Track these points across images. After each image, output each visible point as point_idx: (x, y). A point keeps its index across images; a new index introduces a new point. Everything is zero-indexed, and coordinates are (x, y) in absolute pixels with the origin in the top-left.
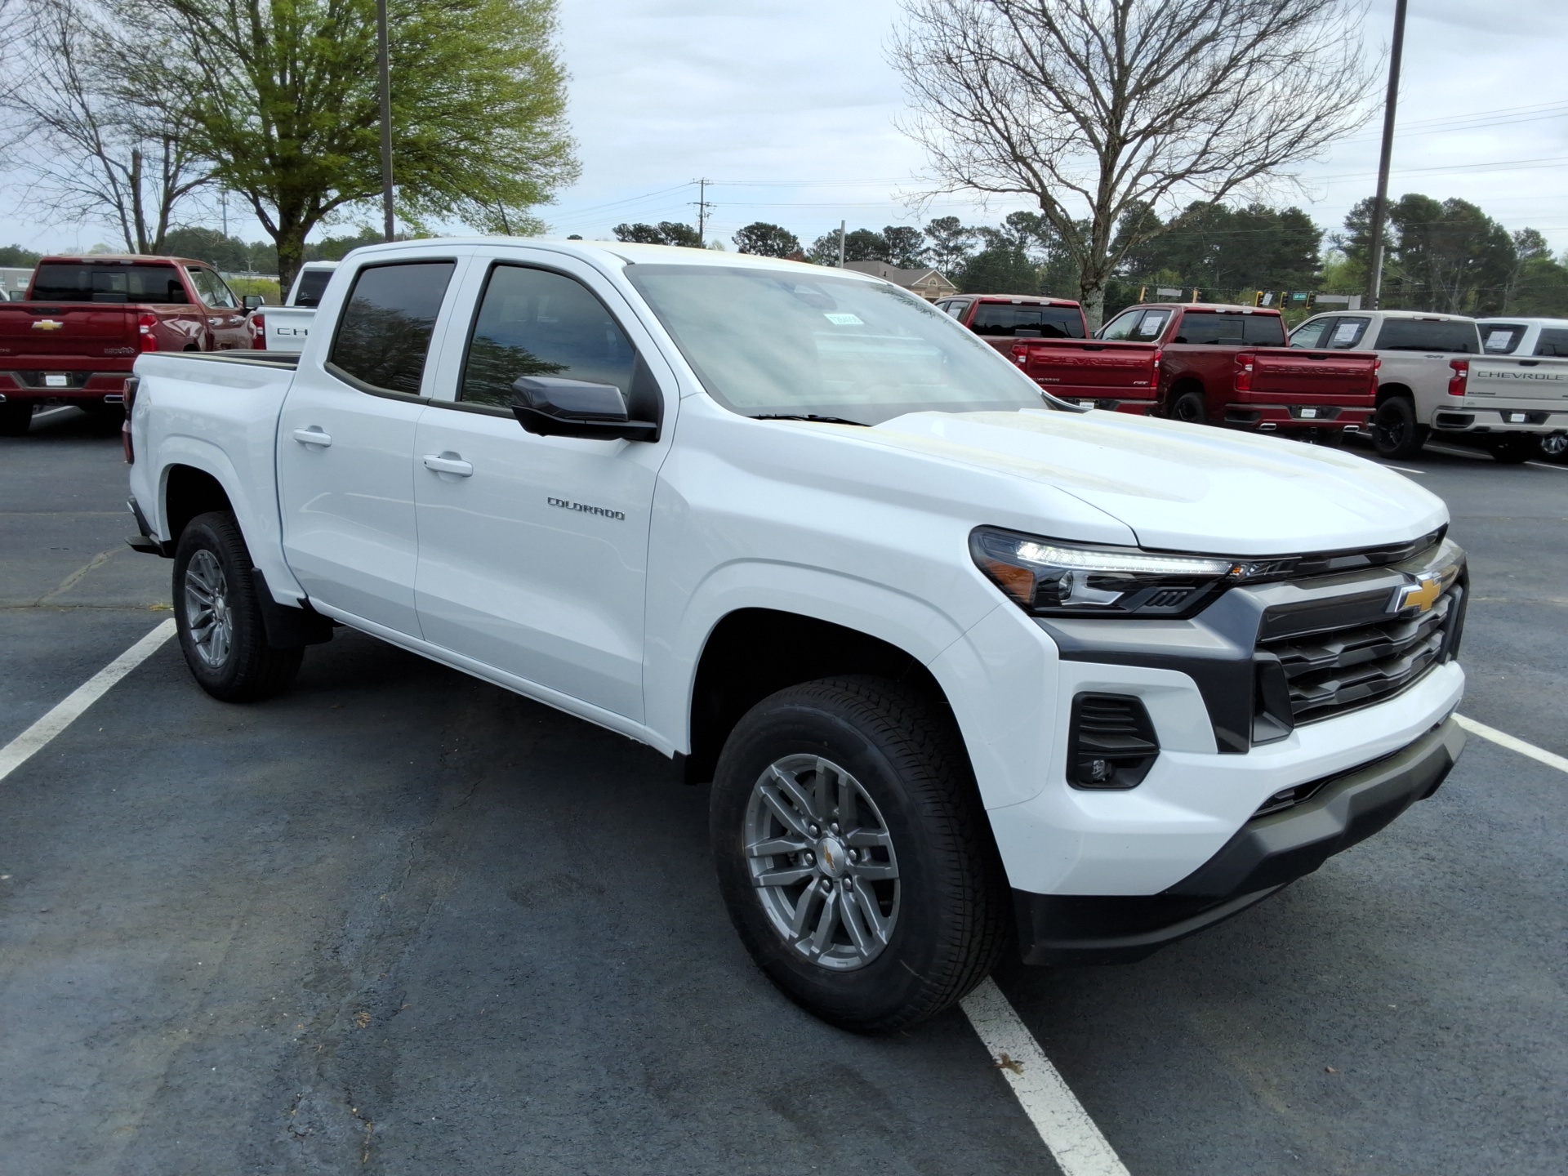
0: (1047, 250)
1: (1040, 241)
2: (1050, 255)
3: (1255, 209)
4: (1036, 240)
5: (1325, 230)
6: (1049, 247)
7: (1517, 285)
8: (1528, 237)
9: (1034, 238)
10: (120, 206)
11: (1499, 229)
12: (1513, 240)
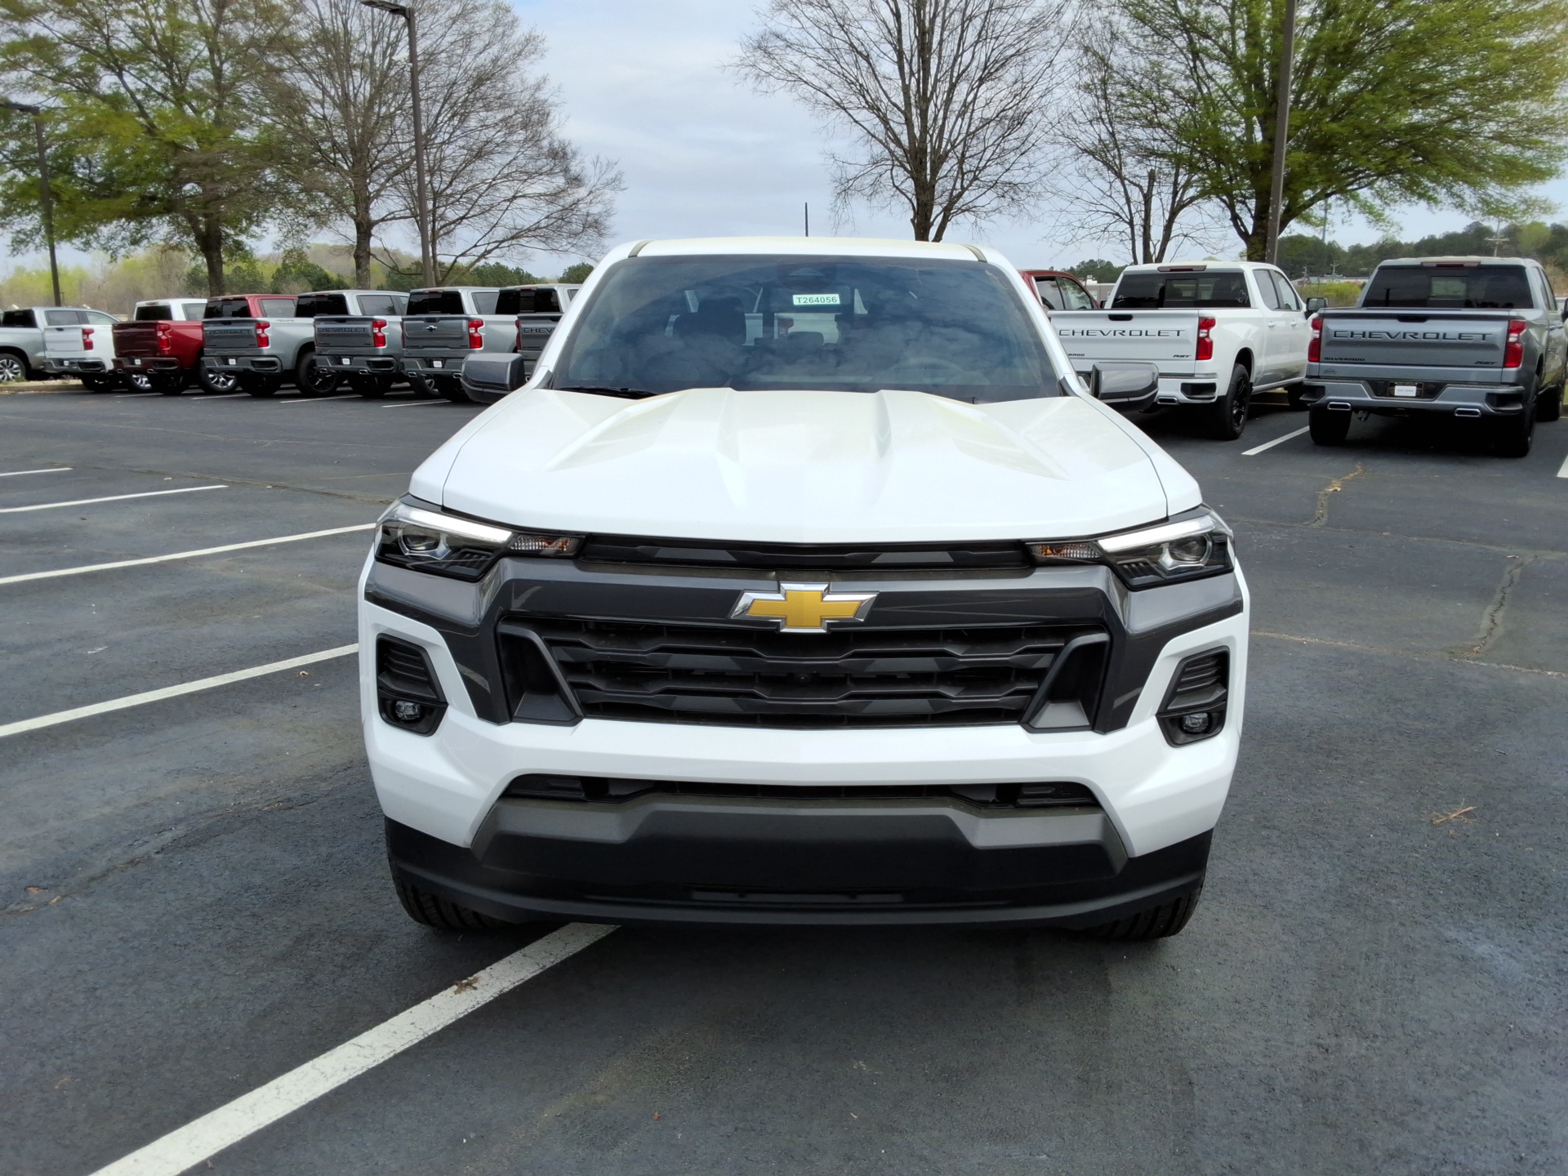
10: (1131, 223)
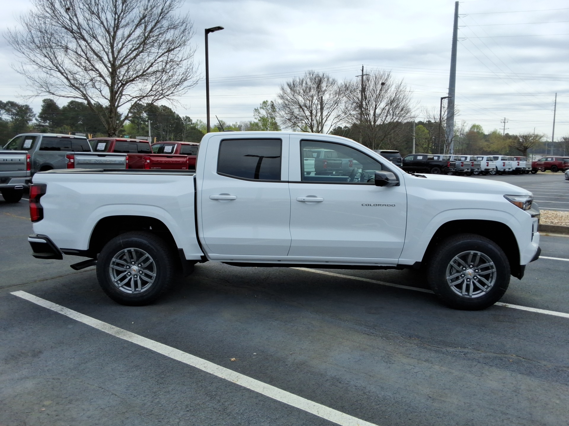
0: (11, 116)
1: (7, 112)
2: (12, 118)
3: (96, 105)
4: (5, 112)
5: (122, 113)
6: (11, 115)
7: (186, 134)
8: (187, 119)
9: (4, 111)
11: (178, 116)
12: (183, 119)
